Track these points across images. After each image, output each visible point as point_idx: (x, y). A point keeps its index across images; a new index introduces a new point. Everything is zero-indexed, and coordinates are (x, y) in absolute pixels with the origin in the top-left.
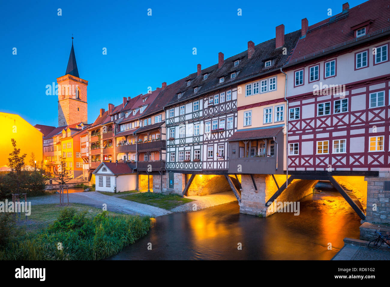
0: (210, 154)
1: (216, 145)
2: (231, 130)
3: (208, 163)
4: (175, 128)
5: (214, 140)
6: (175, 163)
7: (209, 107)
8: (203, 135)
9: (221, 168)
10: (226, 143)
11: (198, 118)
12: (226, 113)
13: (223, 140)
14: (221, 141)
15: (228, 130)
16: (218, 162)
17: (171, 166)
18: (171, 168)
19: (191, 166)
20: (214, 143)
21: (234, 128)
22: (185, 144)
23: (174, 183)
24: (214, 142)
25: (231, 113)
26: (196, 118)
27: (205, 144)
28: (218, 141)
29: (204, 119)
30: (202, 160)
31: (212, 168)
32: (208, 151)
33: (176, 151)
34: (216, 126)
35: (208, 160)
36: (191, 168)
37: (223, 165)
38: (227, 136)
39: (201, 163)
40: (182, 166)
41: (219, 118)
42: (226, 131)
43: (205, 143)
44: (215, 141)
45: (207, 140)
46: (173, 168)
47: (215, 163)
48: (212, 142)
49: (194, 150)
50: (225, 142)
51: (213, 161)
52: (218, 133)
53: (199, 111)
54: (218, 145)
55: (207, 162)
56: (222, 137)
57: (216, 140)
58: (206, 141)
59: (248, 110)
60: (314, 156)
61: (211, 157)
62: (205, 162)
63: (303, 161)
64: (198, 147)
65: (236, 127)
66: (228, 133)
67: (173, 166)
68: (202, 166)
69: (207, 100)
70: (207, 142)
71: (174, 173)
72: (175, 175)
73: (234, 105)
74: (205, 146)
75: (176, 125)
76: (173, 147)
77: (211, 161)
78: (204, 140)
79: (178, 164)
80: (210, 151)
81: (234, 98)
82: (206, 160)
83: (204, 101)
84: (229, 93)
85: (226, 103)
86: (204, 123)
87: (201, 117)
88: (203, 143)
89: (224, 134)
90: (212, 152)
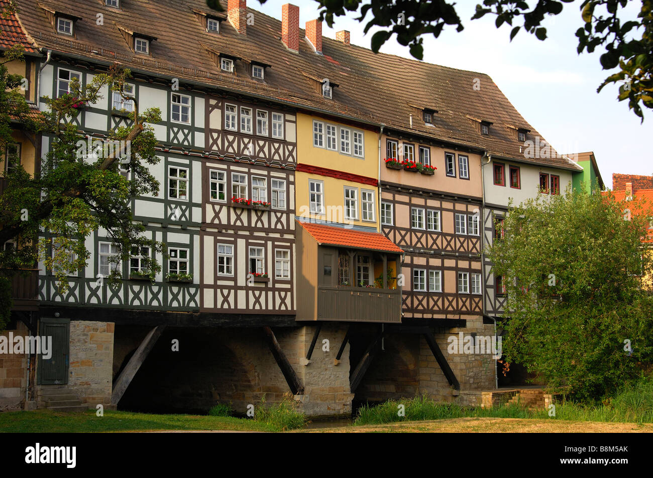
0: (225, 265)
1: (241, 243)
2: (282, 212)
3: (219, 291)
5: (235, 228)
6: (82, 280)
7: (224, 132)
8: (202, 206)
9: (257, 307)
10: (270, 244)
11: (187, 148)
12: (268, 165)
13: (263, 234)
14: (256, 234)
15: (275, 211)
16: (250, 292)
17: (59, 292)
18: (58, 299)
19: (155, 296)
20: (237, 236)
21: (289, 212)
22: (133, 216)
23: (71, 360)
24: (236, 233)
25: (282, 170)
26: (180, 146)
27: (210, 234)
28: (247, 233)
29: (204, 156)
30: (197, 280)
31: (233, 307)
32: (219, 255)
33: (82, 237)
34: (243, 189)
35: (219, 283)
36: (155, 303)
37: (262, 300)
38: (273, 227)
39: (193, 291)
40: (114, 294)
41: (249, 170)
42: (269, 212)
43: (208, 230)
44: (240, 233)
45: (216, 221)
46: (71, 299)
47: (242, 294)
48: (232, 232)
49: (166, 244)
50: (267, 239)
51: (236, 288)
52: (249, 211)
53: (192, 129)
54: (248, 244)
56: (259, 225)
57: (242, 228)
58: (212, 225)
59: (316, 179)
61: (225, 274)
62: (209, 286)
64: (184, 238)
65: (292, 207)
66: (274, 219)
67: (72, 293)
68: (197, 298)
69: (216, 106)
70: (216, 230)
71: (74, 323)
72: (78, 328)
73: (291, 153)
74: (209, 240)
77: (229, 288)
78: (208, 221)
79: (93, 285)
80: (225, 256)
81: (290, 138)
82: (212, 283)
83: (207, 105)
84: (278, 120)
85: (270, 140)
86: (205, 170)
87: (199, 150)
88: (203, 228)
89: (265, 218)
90: (228, 259)
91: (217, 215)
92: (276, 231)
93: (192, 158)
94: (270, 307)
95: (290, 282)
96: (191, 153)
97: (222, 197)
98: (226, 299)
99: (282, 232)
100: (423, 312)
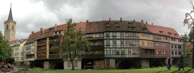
1: (132, 49)
4: (110, 41)
5: (131, 48)
6: (110, 55)
7: (128, 36)
8: (126, 45)
10: (136, 49)
12: (135, 40)
16: (133, 55)
17: (108, 56)
19: (120, 56)
21: (139, 45)
22: (116, 47)
23: (110, 63)
25: (137, 40)
26: (122, 39)
29: (126, 39)
30: (125, 54)
33: (110, 50)
34: (132, 43)
36: (120, 57)
37: (135, 56)
39: (125, 55)
40: (115, 56)
41: (132, 40)
42: (136, 45)
46: (109, 57)
49: (121, 50)
51: (131, 55)
52: (133, 45)
53: (124, 36)
55: (128, 55)
56: (134, 47)
57: (132, 47)
58: (127, 47)
59: (143, 41)
60: (159, 54)
61: (130, 53)
63: (157, 56)
64: (124, 49)
66: (136, 46)
67: (109, 56)
72: (110, 60)
73: (139, 38)
74: (127, 49)
75: (111, 39)
76: (108, 48)
77: (130, 55)
79: (112, 55)
80: (129, 51)
81: (138, 36)
82: (128, 54)
83: (126, 33)
84: (136, 34)
85: (135, 36)
86: (126, 41)
87: (125, 39)
88: (126, 48)
89: (135, 46)
90: (130, 51)
91: (128, 46)
92: (137, 47)
93: (124, 40)
94: (136, 57)
95: (139, 54)
96: (124, 39)
97: (128, 44)
98: (130, 56)
99: (138, 48)
100: (161, 57)
